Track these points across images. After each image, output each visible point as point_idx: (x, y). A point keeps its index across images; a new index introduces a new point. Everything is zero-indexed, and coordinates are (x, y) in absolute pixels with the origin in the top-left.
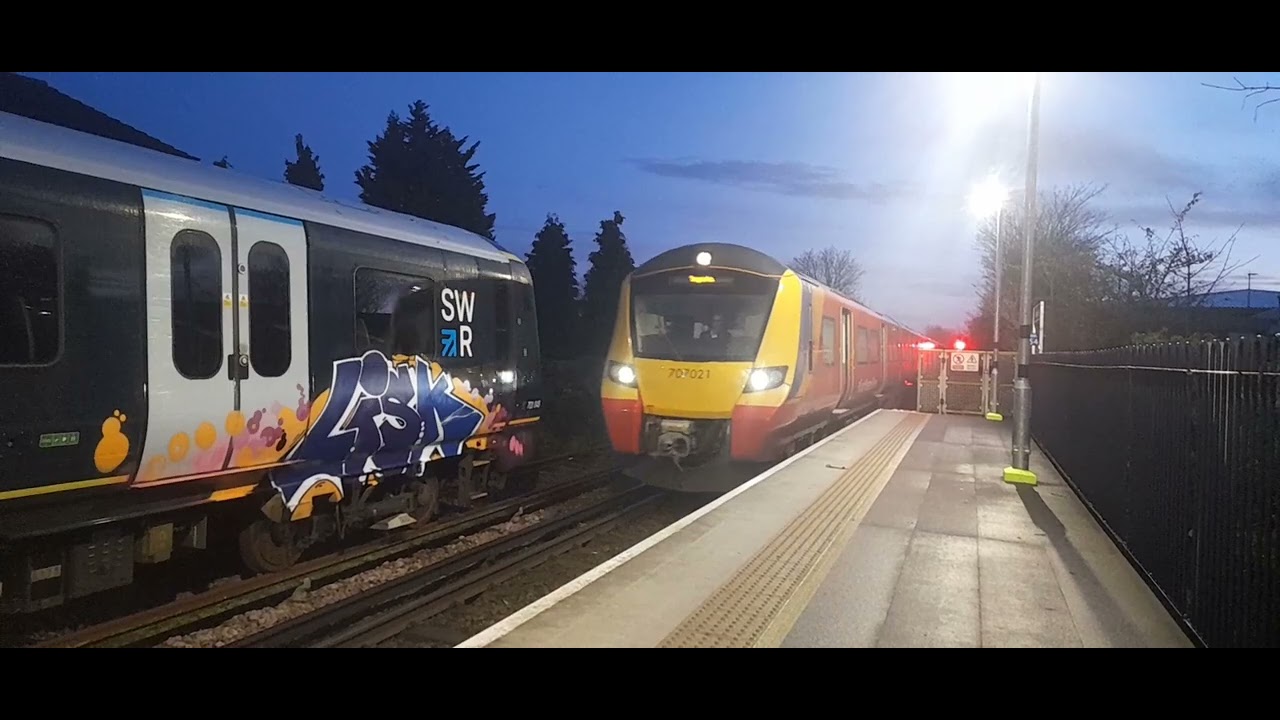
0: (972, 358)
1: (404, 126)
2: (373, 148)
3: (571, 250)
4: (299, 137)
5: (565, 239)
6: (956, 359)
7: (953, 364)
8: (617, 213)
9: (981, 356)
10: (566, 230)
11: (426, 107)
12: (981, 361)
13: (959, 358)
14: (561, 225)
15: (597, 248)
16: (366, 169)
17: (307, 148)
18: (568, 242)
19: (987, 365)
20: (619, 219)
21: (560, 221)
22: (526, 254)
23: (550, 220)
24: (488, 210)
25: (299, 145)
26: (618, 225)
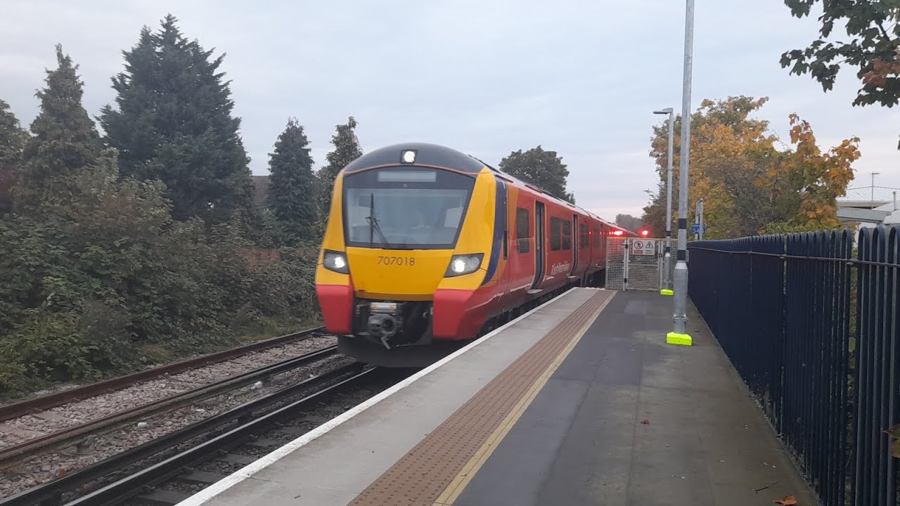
0: (649, 244)
1: (156, 39)
2: (129, 57)
3: (310, 150)
4: (59, 48)
5: (304, 141)
6: (636, 245)
7: (634, 249)
8: (351, 119)
9: (656, 242)
10: (305, 133)
11: (176, 21)
12: (657, 247)
13: (639, 244)
14: (301, 128)
15: (333, 149)
16: (122, 76)
17: (67, 57)
18: (307, 143)
19: (661, 250)
20: (353, 124)
21: (300, 124)
22: (269, 154)
23: (290, 123)
24: (233, 114)
25: (60, 55)
26: (352, 129)
